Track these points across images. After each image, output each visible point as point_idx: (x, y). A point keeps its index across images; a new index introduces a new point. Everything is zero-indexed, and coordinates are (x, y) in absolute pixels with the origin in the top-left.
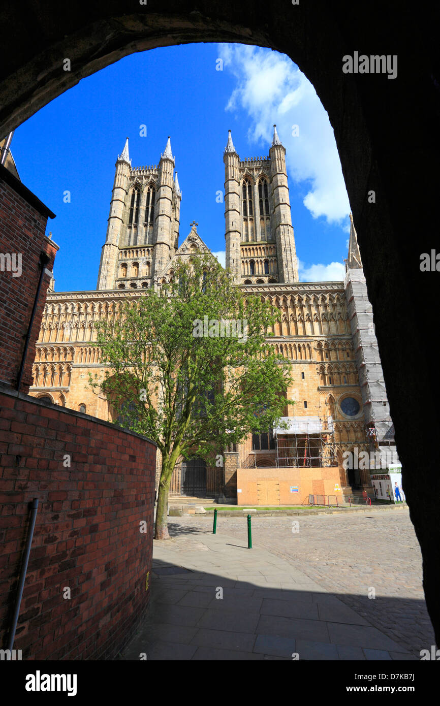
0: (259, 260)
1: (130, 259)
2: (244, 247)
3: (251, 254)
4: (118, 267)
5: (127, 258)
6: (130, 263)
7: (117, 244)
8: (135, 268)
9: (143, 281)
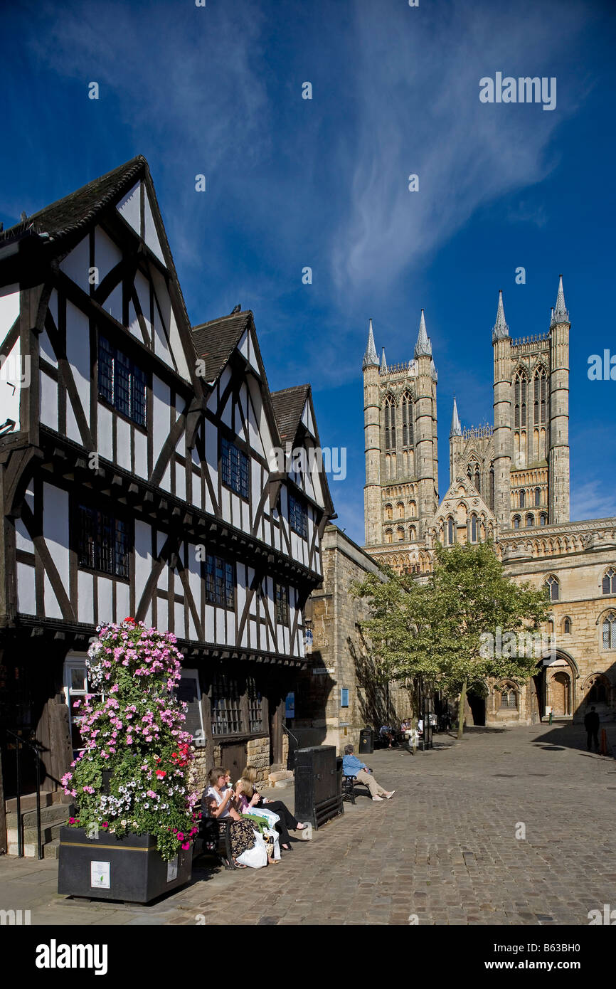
0: (529, 490)
1: (393, 498)
2: (514, 474)
3: (522, 483)
4: (383, 509)
5: (392, 497)
6: (394, 503)
7: (379, 483)
8: (400, 508)
9: (410, 524)
